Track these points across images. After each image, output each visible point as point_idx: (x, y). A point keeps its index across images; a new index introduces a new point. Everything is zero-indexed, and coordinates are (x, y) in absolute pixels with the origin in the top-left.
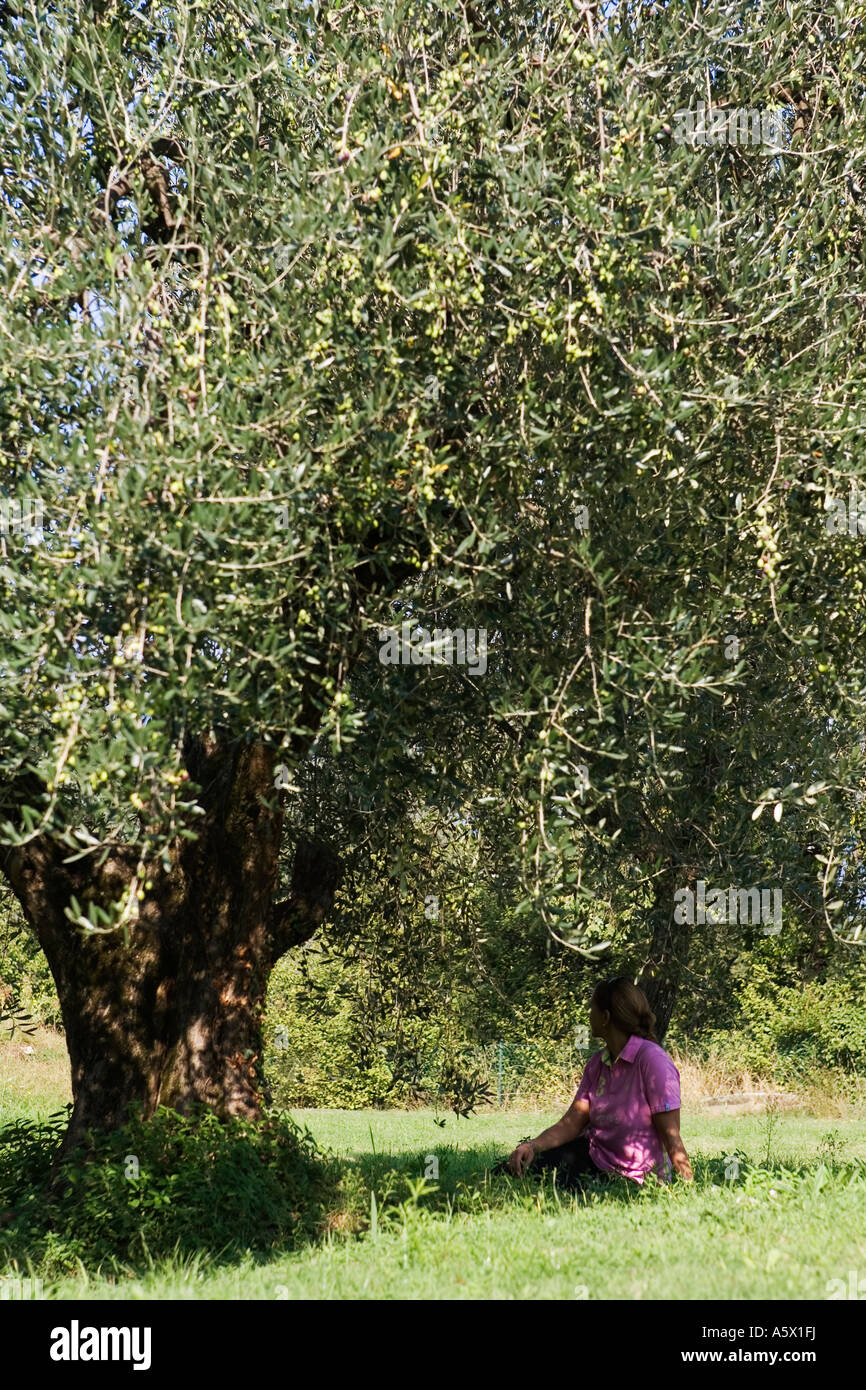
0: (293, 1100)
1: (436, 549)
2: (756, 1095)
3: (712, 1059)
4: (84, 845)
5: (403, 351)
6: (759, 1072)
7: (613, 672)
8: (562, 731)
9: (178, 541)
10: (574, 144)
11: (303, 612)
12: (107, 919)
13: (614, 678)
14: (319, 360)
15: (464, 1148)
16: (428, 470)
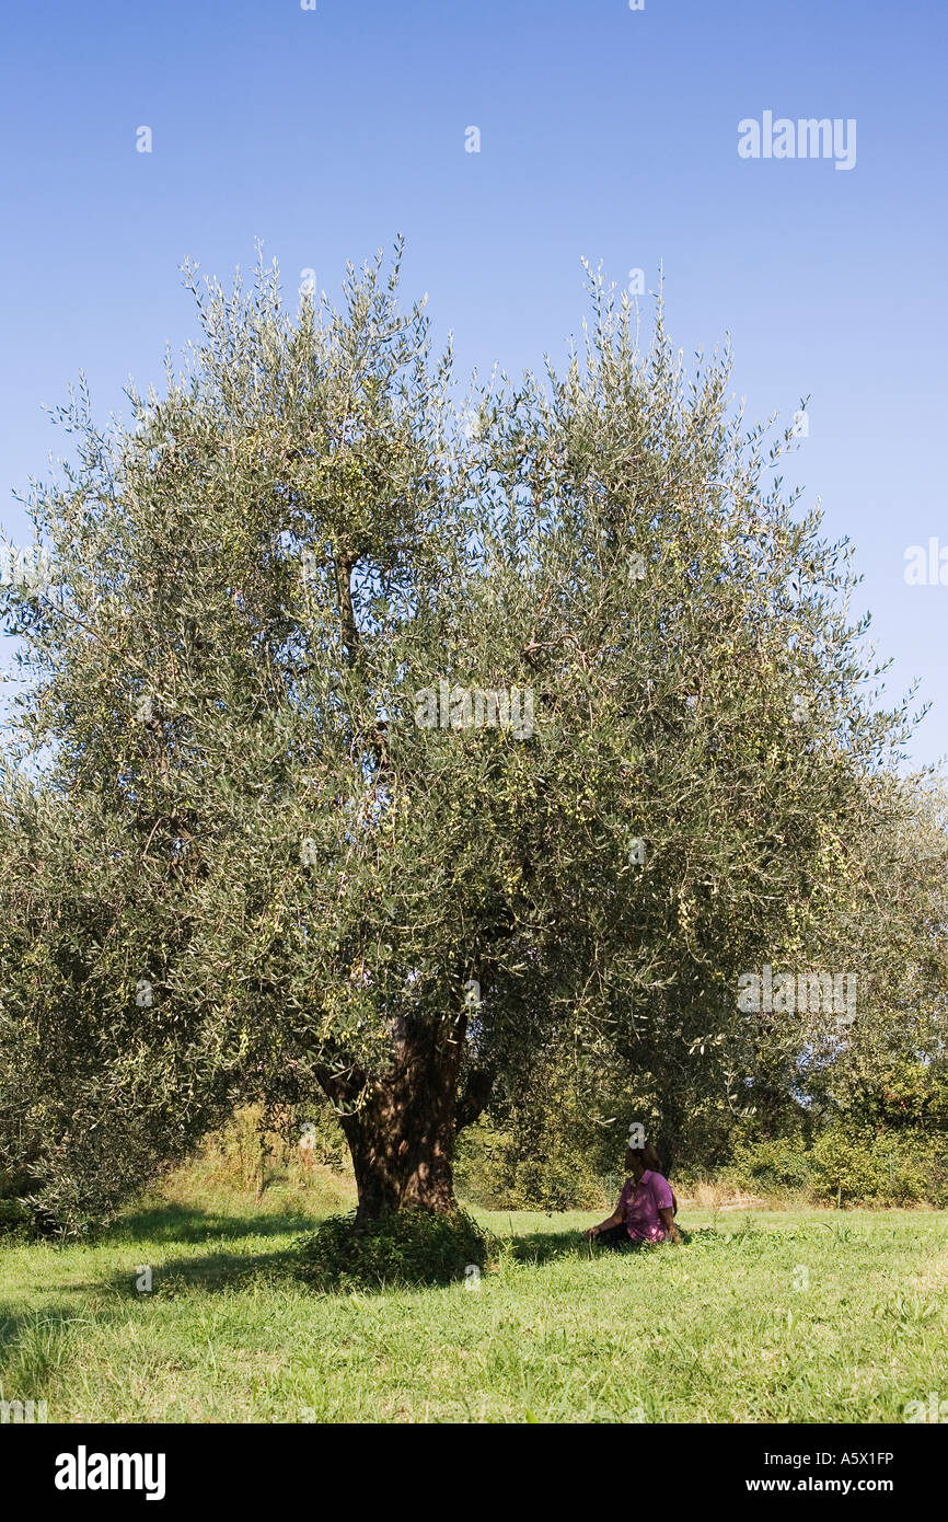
0: (504, 1207)
1: (517, 919)
2: (742, 1200)
3: (719, 1182)
4: (340, 1070)
5: (496, 820)
6: (744, 1188)
7: (610, 978)
8: (584, 1010)
9: (378, 916)
10: (578, 718)
11: (451, 952)
12: (349, 1108)
13: (611, 982)
14: (454, 826)
15: (581, 1230)
16: (509, 880)
